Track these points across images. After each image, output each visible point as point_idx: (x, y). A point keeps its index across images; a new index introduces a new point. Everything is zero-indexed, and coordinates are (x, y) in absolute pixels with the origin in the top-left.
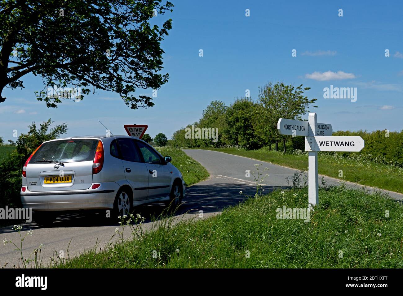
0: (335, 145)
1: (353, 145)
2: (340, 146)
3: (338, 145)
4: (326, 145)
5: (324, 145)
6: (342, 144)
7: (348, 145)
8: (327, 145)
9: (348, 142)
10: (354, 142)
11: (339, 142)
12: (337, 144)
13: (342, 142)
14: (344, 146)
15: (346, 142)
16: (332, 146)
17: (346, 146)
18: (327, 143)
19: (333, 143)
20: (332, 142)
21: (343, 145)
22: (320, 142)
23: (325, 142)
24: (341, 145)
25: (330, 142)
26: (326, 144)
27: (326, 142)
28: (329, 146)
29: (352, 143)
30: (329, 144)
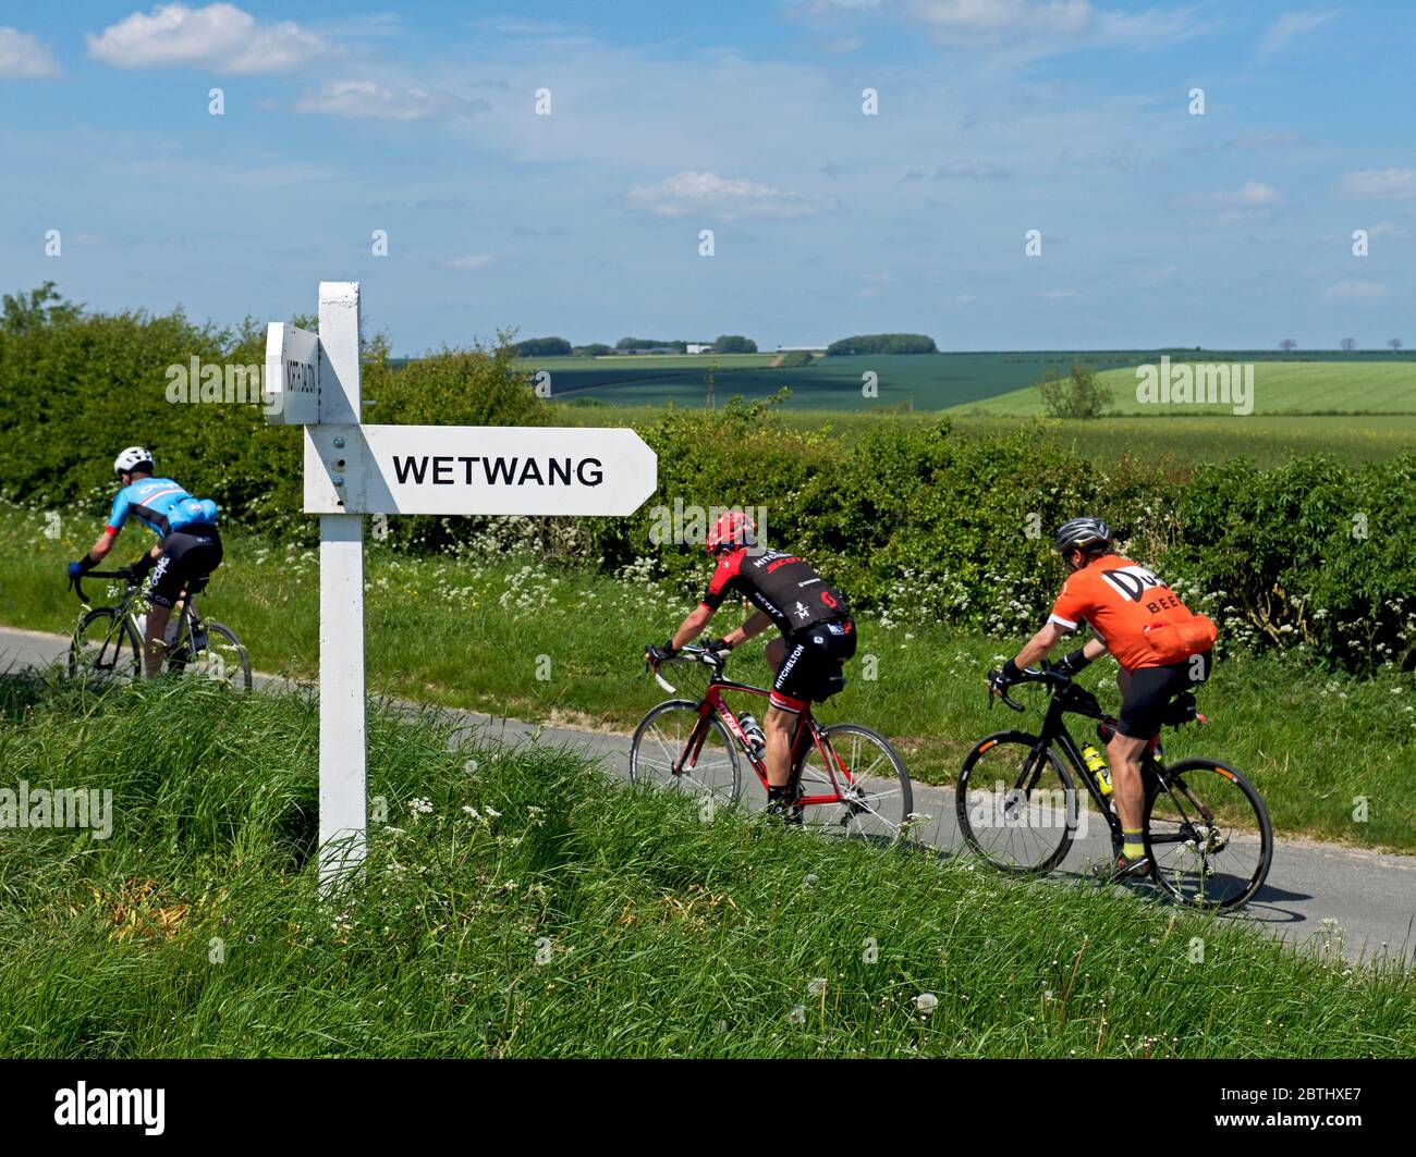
0: (491, 480)
1: (595, 478)
2: (521, 482)
3: (508, 480)
4: (436, 481)
5: (419, 479)
6: (531, 471)
7: (567, 480)
8: (442, 476)
9: (568, 461)
10: (598, 463)
11: (515, 461)
12: (500, 471)
13: (531, 462)
14: (541, 482)
15: (553, 464)
16: (469, 481)
17: (551, 482)
18: (442, 464)
19: (478, 468)
20: (469, 461)
21: (537, 476)
22: (396, 460)
23: (425, 460)
24: (525, 476)
25: (461, 459)
26: (436, 470)
27: (436, 460)
28: (451, 482)
29: (589, 468)
30: (450, 470)
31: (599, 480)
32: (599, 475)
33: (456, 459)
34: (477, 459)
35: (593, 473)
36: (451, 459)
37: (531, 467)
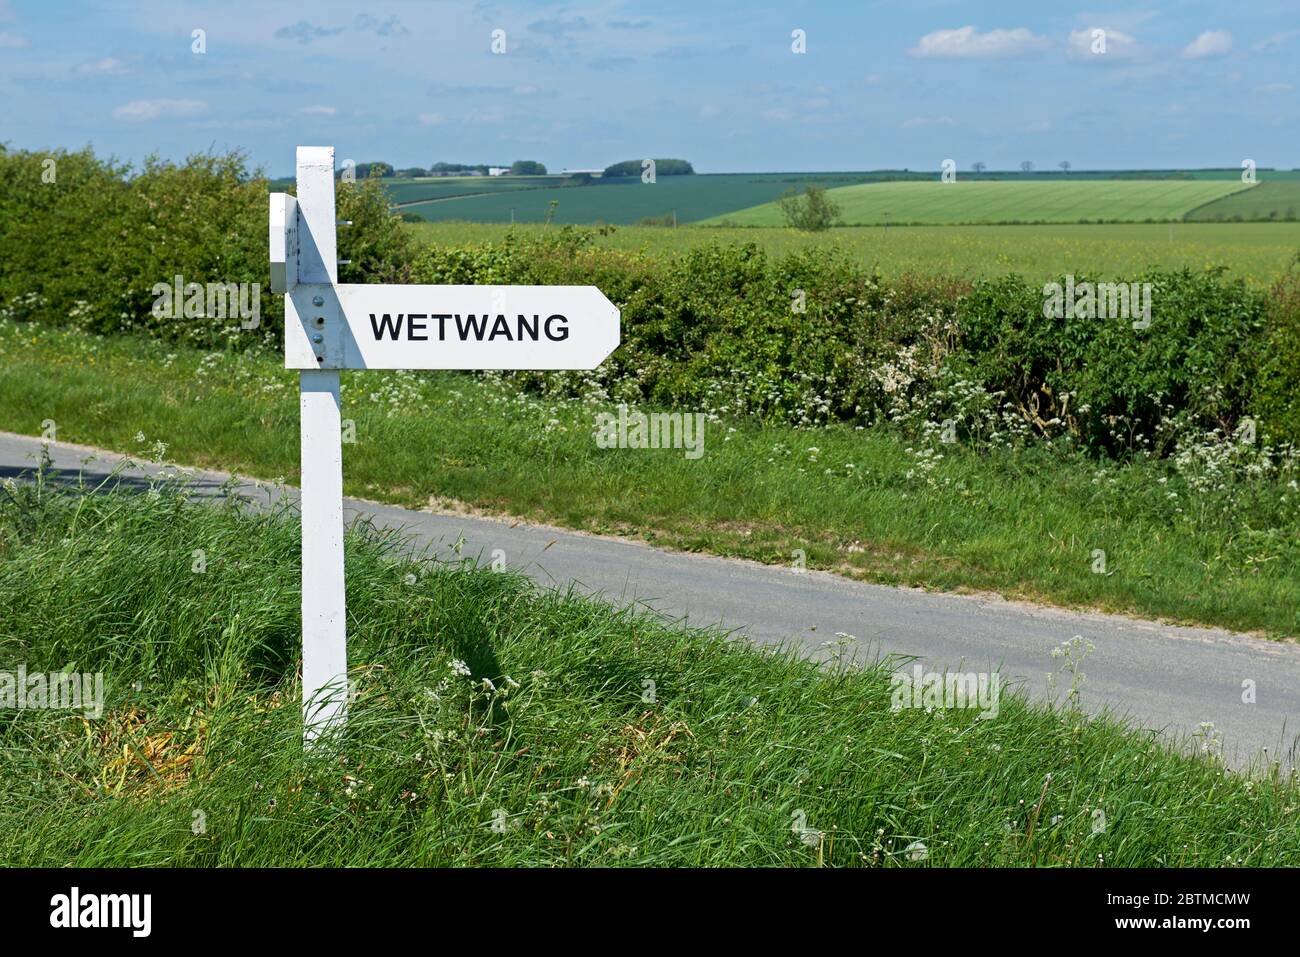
1: (561, 334)
2: (491, 338)
3: (479, 336)
4: (411, 337)
5: (395, 336)
6: (501, 328)
7: (535, 336)
8: (416, 332)
9: (536, 317)
10: (564, 320)
11: (485, 318)
12: (471, 327)
13: (501, 318)
14: (510, 338)
15: (522, 320)
16: (442, 337)
17: (520, 338)
18: (416, 322)
19: (450, 324)
20: (442, 318)
21: (507, 332)
22: (372, 317)
23: (401, 317)
24: (495, 332)
25: (434, 316)
26: (411, 327)
27: (411, 317)
28: (425, 338)
29: (556, 324)
30: (424, 327)
31: (565, 336)
32: (565, 330)
33: (429, 316)
34: (450, 316)
35: (559, 329)
36: (425, 316)
37: (501, 324)
